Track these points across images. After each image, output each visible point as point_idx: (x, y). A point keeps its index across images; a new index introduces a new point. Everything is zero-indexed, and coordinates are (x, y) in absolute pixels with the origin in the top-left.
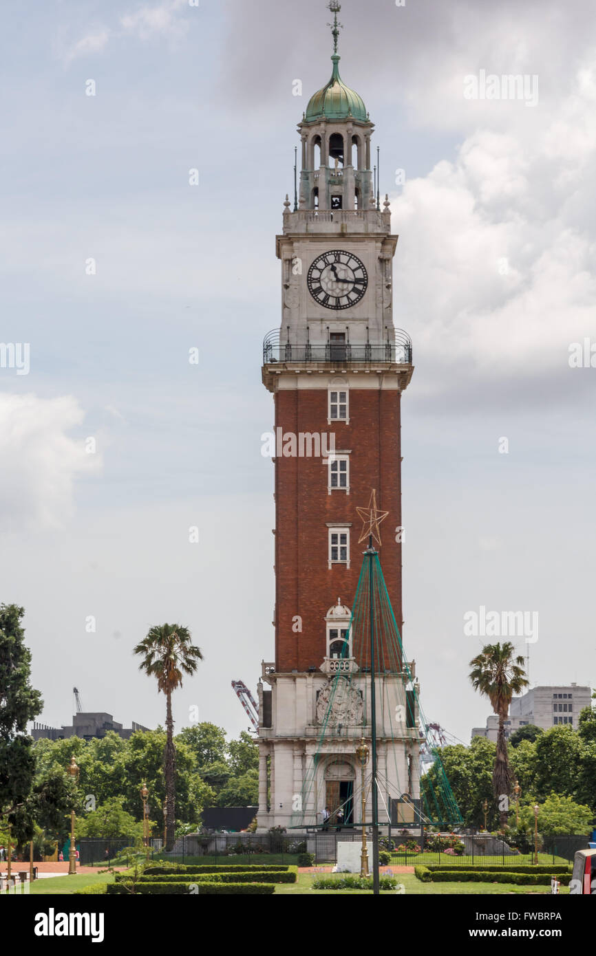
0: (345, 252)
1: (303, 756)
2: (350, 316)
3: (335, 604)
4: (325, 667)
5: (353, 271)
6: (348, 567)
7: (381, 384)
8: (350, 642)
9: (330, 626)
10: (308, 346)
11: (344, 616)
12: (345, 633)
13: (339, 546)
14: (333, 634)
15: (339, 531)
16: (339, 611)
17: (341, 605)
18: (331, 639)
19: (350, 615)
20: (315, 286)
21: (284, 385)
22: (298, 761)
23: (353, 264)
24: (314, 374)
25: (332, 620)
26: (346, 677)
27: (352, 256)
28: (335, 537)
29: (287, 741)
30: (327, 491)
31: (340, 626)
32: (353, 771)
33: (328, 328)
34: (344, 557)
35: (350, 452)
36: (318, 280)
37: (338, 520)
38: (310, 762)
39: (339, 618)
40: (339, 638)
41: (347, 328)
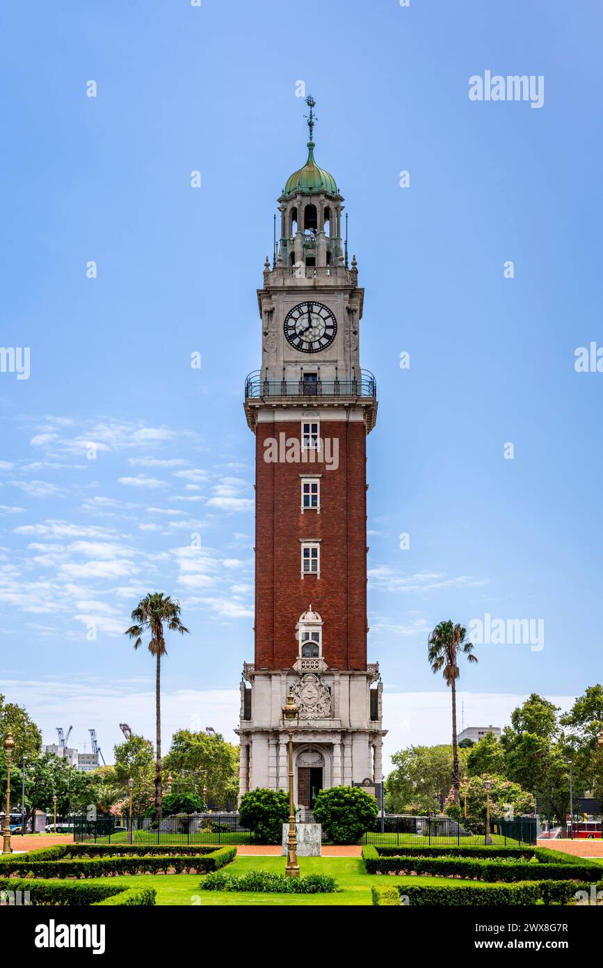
0: (317, 303)
1: (277, 745)
2: (322, 359)
3: (307, 610)
4: (297, 666)
5: (324, 319)
6: (318, 578)
7: (348, 417)
8: (320, 644)
9: (302, 630)
10: (284, 383)
11: (315, 621)
12: (315, 635)
13: (311, 558)
14: (305, 636)
15: (311, 546)
16: (310, 616)
17: (312, 611)
18: (303, 640)
19: (320, 620)
20: (291, 332)
21: (262, 418)
22: (273, 749)
23: (324, 313)
24: (288, 407)
25: (304, 624)
26: (316, 674)
27: (323, 306)
28: (306, 551)
29: (263, 732)
30: (300, 511)
31: (311, 630)
32: (322, 758)
33: (302, 369)
34: (315, 569)
35: (320, 476)
36: (294, 328)
37: (311, 535)
38: (283, 750)
39: (309, 624)
40: (310, 640)
41: (319, 369)
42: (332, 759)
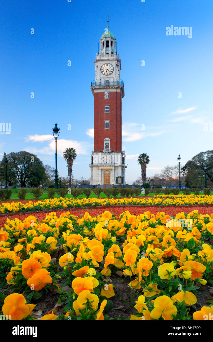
0: (109, 63)
1: (99, 169)
2: (110, 77)
3: (106, 137)
4: (104, 151)
5: (111, 67)
6: (109, 130)
7: (116, 91)
8: (109, 145)
9: (105, 142)
10: (100, 82)
11: (108, 140)
12: (108, 143)
13: (107, 125)
14: (106, 143)
15: (107, 122)
16: (107, 139)
17: (108, 137)
18: (105, 145)
19: (109, 140)
20: (102, 71)
21: (95, 91)
22: (98, 170)
23: (111, 66)
24: (101, 89)
25: (105, 141)
26: (108, 152)
27: (110, 64)
28: (106, 123)
29: (95, 166)
30: (104, 114)
31: (107, 142)
32: (110, 173)
33: (105, 79)
34: (108, 127)
35: (109, 105)
36: (103, 70)
37: (107, 119)
38: (100, 170)
39: (107, 140)
40: (107, 145)
41: (109, 79)
42: (112, 172)
